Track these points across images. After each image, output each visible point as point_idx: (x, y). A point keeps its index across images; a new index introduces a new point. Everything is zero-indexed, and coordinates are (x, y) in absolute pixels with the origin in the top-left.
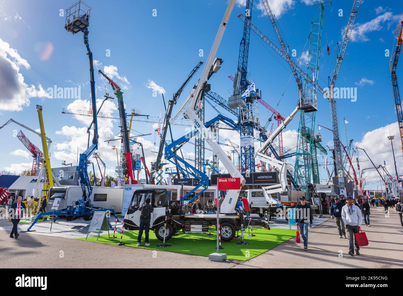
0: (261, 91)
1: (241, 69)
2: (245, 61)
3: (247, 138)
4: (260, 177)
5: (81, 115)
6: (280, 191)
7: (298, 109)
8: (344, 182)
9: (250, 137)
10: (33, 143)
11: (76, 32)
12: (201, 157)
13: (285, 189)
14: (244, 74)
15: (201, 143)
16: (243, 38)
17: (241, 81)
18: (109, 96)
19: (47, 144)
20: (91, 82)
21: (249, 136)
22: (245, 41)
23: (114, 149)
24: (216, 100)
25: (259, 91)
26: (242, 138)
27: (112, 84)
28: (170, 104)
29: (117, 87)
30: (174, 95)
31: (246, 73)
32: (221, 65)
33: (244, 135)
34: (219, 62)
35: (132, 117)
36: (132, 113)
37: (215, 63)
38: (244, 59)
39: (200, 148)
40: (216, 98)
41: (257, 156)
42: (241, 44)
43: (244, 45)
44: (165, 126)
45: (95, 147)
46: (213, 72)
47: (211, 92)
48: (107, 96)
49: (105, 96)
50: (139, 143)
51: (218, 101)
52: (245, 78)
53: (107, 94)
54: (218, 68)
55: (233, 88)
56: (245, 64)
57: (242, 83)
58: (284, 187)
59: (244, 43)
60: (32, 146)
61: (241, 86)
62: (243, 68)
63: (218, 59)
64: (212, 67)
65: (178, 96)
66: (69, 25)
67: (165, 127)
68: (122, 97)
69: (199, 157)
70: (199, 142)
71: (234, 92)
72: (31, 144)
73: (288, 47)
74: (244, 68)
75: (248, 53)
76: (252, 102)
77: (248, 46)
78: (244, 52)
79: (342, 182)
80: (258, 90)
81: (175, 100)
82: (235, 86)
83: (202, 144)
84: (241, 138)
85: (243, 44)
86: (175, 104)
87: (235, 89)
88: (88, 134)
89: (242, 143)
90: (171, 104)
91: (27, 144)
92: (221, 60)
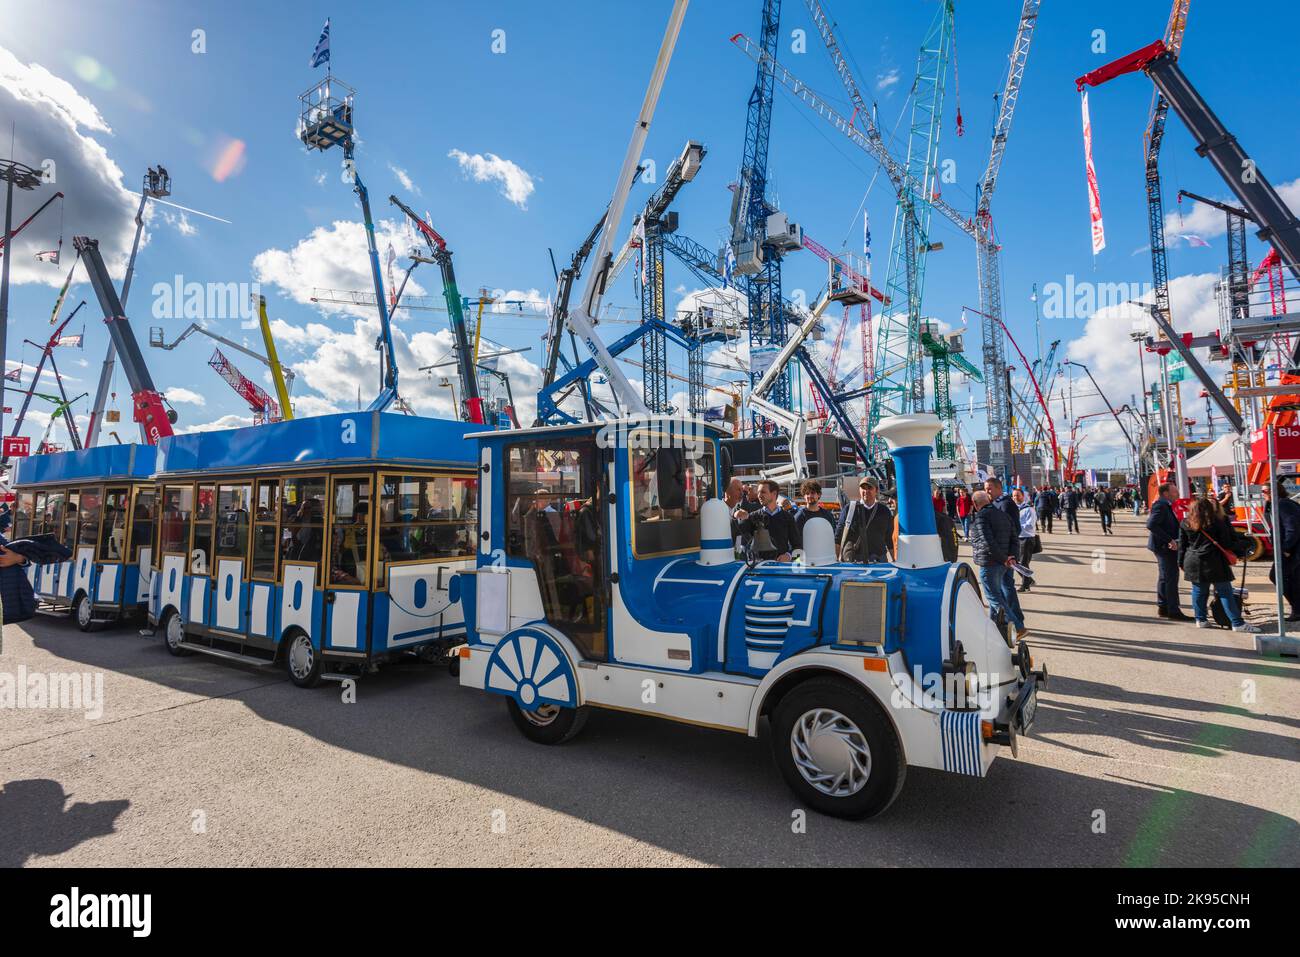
0: (801, 229)
1: (749, 173)
2: (761, 150)
3: (767, 350)
4: (778, 448)
5: (358, 304)
6: (792, 478)
7: (829, 298)
8: (1003, 451)
9: (773, 349)
10: (249, 377)
11: (327, 147)
12: (658, 400)
13: (801, 476)
14: (758, 184)
15: (657, 366)
16: (756, 87)
17: (751, 204)
18: (423, 256)
19: (285, 381)
20: (370, 252)
21: (770, 346)
22: (760, 95)
23: (445, 385)
24: (690, 255)
25: (798, 229)
26: (756, 352)
27: (424, 232)
28: (564, 279)
29: (439, 240)
30: (575, 256)
31: (764, 182)
32: (700, 161)
33: (761, 343)
34: (695, 154)
35: (481, 308)
36: (481, 299)
37: (685, 158)
38: (760, 144)
39: (655, 378)
40: (689, 252)
41: (751, 404)
42: (750, 103)
43: (760, 107)
44: (554, 334)
45: (392, 394)
46: (682, 182)
47: (677, 237)
48: (417, 255)
49: (412, 257)
50: (500, 374)
51: (695, 258)
52: (762, 197)
53: (415, 251)
54: (695, 171)
55: (729, 224)
56: (762, 157)
57: (752, 210)
58: (799, 469)
59: (760, 100)
60: (247, 385)
61: (752, 218)
62: (755, 171)
63: (692, 146)
64: (679, 167)
65: (584, 258)
66: (310, 135)
67: (554, 337)
68: (452, 265)
69: (653, 401)
70: (652, 364)
71: (733, 236)
72: (243, 380)
73: (875, 105)
74: (759, 169)
75: (769, 126)
76: (779, 260)
77: (771, 107)
78: (758, 126)
79: (997, 451)
80: (793, 226)
81: (577, 269)
82: (734, 219)
83: (661, 368)
84: (751, 352)
85: (756, 105)
86: (578, 277)
87: (735, 226)
88: (379, 352)
89: (755, 364)
90: (567, 280)
91: (237, 382)
92: (700, 148)
